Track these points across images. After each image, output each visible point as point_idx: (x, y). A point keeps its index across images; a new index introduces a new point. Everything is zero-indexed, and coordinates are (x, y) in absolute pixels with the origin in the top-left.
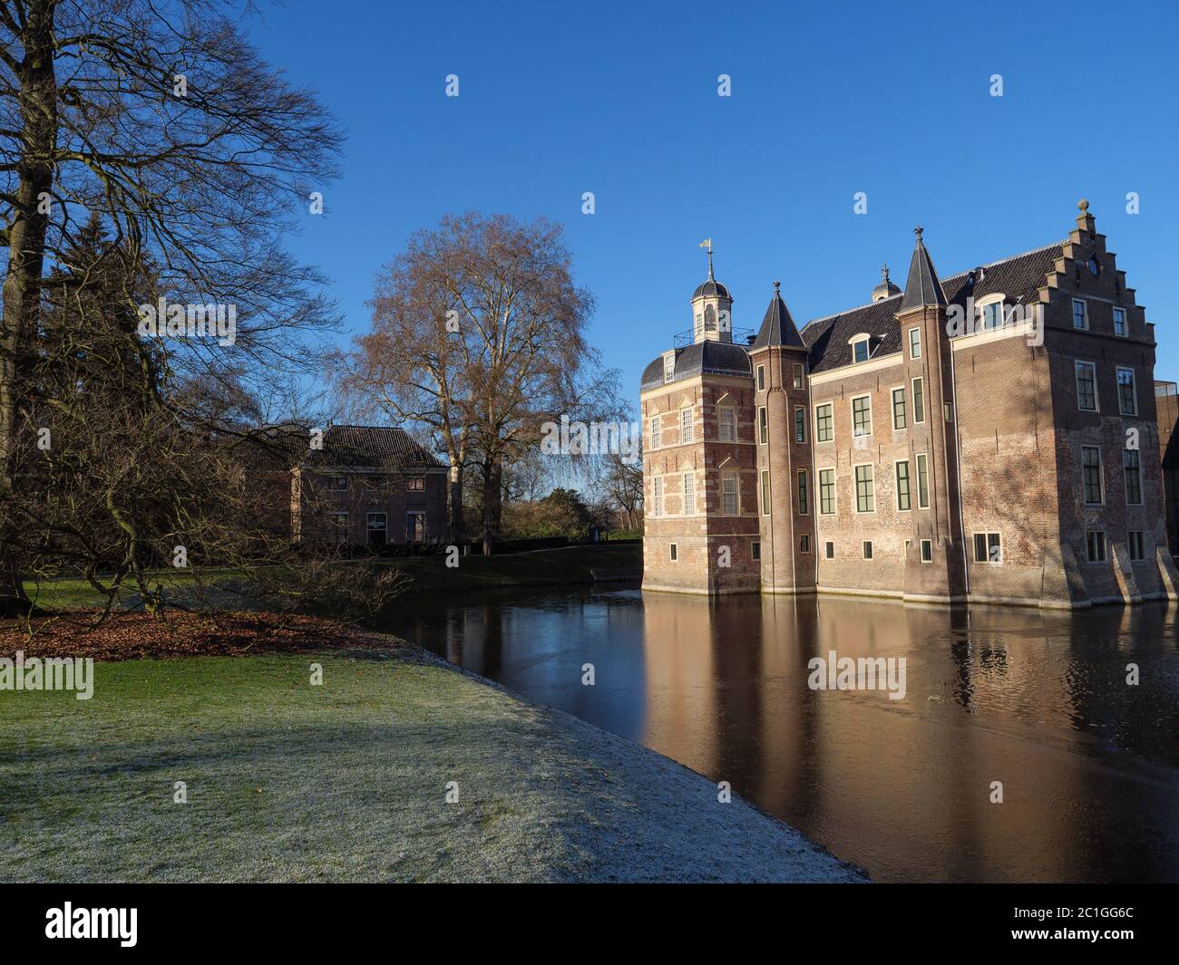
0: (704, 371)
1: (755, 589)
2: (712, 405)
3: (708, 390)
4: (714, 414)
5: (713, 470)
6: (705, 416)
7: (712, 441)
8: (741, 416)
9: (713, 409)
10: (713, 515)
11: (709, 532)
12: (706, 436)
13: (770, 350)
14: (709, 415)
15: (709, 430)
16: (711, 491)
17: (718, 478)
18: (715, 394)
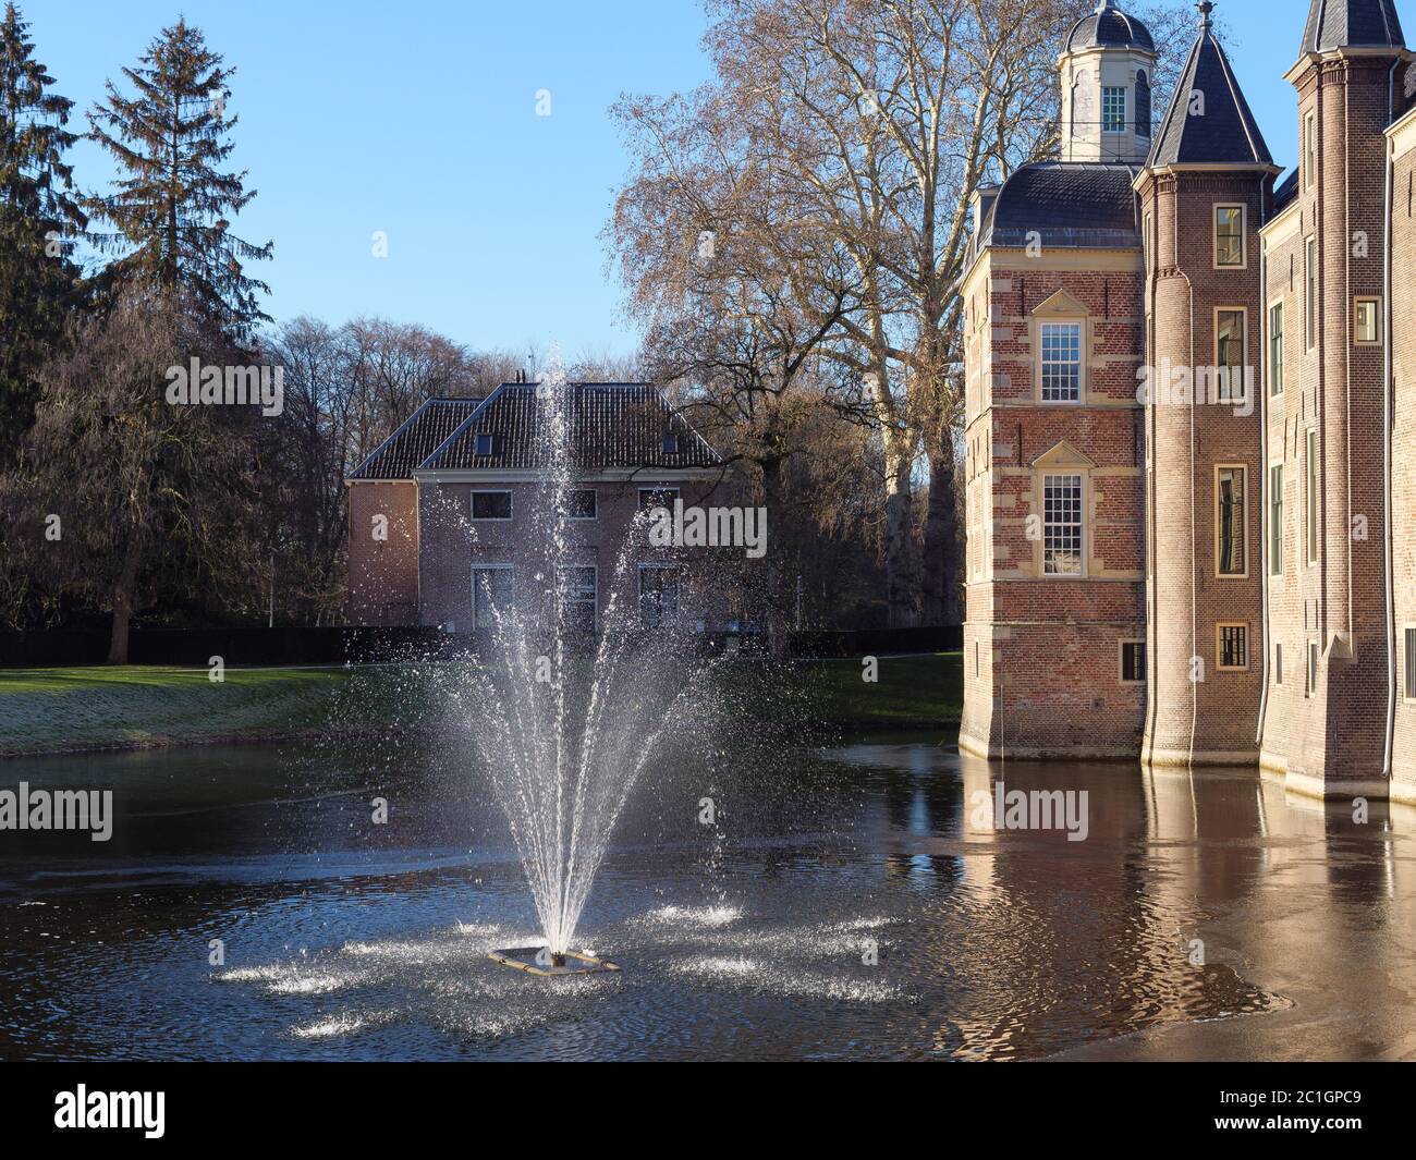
0: (995, 239)
1: (1122, 751)
2: (1018, 319)
3: (1006, 286)
4: (1022, 340)
5: (1013, 471)
6: (997, 346)
7: (1016, 402)
8: (1101, 340)
9: (1021, 329)
10: (1010, 575)
11: (998, 615)
12: (997, 393)
13: (1155, 178)
14: (1006, 343)
15: (1006, 379)
16: (1006, 522)
17: (1027, 489)
18: (1028, 292)
